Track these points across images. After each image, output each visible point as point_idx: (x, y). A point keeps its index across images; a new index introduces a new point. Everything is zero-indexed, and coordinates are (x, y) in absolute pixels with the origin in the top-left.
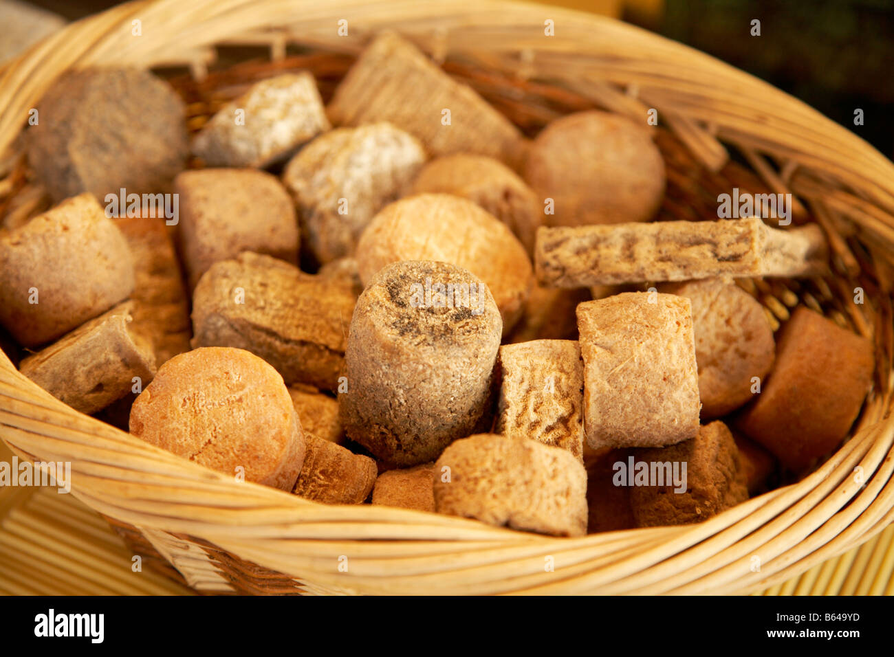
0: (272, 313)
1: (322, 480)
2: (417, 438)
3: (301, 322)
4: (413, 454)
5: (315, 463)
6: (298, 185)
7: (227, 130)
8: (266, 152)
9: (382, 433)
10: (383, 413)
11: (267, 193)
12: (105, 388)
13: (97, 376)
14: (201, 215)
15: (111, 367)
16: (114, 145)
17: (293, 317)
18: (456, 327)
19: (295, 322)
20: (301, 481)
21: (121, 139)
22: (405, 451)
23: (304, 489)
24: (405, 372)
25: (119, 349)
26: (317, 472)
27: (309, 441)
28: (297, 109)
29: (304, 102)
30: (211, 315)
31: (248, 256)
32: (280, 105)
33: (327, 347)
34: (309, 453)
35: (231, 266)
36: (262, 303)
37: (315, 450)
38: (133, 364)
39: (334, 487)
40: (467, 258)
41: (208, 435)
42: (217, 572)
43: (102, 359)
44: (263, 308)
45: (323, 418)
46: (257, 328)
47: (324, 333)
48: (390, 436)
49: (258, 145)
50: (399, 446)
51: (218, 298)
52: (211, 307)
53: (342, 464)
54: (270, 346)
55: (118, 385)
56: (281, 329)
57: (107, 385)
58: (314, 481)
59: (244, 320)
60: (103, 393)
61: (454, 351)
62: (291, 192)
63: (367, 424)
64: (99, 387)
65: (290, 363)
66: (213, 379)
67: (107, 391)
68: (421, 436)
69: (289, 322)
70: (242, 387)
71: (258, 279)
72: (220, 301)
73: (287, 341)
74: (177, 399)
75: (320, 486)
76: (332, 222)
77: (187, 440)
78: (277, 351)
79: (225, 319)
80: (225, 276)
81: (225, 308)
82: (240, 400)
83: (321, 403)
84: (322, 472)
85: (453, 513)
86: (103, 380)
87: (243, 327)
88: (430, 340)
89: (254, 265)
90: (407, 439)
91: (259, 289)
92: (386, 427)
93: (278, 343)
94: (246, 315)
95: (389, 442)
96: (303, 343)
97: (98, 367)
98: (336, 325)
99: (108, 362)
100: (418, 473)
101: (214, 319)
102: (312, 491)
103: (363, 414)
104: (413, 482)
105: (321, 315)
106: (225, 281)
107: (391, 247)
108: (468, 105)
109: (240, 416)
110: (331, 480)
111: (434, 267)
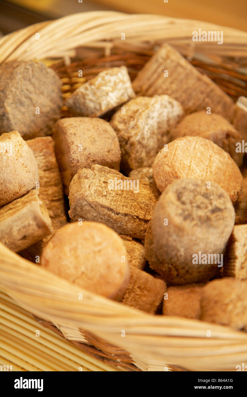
0: (110, 198)
1: (138, 292)
2: (187, 271)
3: (125, 204)
4: (185, 279)
5: (135, 282)
6: (121, 126)
7: (84, 96)
8: (104, 108)
9: (169, 268)
10: (171, 259)
11: (105, 131)
12: (27, 238)
13: (24, 232)
14: (73, 143)
15: (31, 228)
16: (27, 102)
17: (121, 201)
18: (213, 217)
19: (122, 204)
20: (127, 291)
21: (31, 99)
22: (181, 278)
23: (129, 296)
24: (186, 240)
25: (36, 218)
26: (136, 287)
27: (132, 270)
28: (120, 85)
29: (124, 82)
30: (80, 199)
31: (97, 166)
32: (112, 84)
33: (138, 217)
34: (132, 277)
35: (88, 172)
36: (105, 193)
37: (135, 275)
38: (42, 226)
39: (145, 296)
40: (211, 172)
41: (83, 269)
42: (82, 335)
43: (26, 223)
44: (106, 196)
45: (135, 254)
46: (103, 206)
47: (136, 209)
48: (173, 269)
49: (100, 104)
50: (178, 275)
51: (84, 190)
52: (80, 195)
53: (149, 284)
54: (109, 216)
55: (34, 237)
56: (115, 207)
57: (29, 237)
58: (134, 292)
59: (97, 202)
60: (26, 241)
61: (212, 230)
62: (117, 130)
63: (162, 263)
64: (24, 238)
65: (119, 224)
66: (86, 239)
67: (28, 240)
68: (190, 271)
69: (119, 203)
70: (100, 244)
71: (103, 179)
72: (85, 192)
73: (118, 214)
74: (67, 249)
75: (137, 295)
76: (138, 147)
77: (72, 271)
78: (112, 218)
79: (87, 202)
80: (86, 178)
81: (87, 196)
82: (99, 251)
83: (134, 246)
84: (139, 287)
85: (213, 322)
86: (26, 234)
87: (96, 206)
88: (199, 223)
89: (100, 171)
90: (182, 272)
91: (104, 185)
92: (172, 265)
93: (113, 214)
94: (97, 200)
95: (172, 272)
96: (126, 215)
97: (24, 227)
98: (143, 206)
99: (29, 225)
100: (188, 290)
101: (81, 201)
102: (133, 297)
103: (160, 258)
104: (186, 296)
105: (134, 200)
106: (86, 180)
107: (172, 166)
108: (208, 85)
109: (100, 260)
110: (143, 292)
111: (200, 182)
